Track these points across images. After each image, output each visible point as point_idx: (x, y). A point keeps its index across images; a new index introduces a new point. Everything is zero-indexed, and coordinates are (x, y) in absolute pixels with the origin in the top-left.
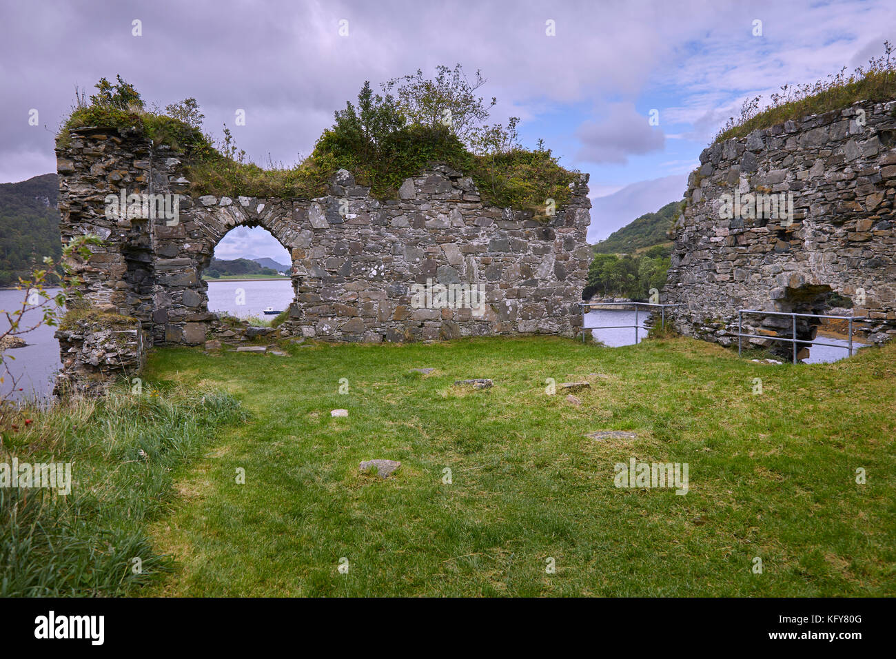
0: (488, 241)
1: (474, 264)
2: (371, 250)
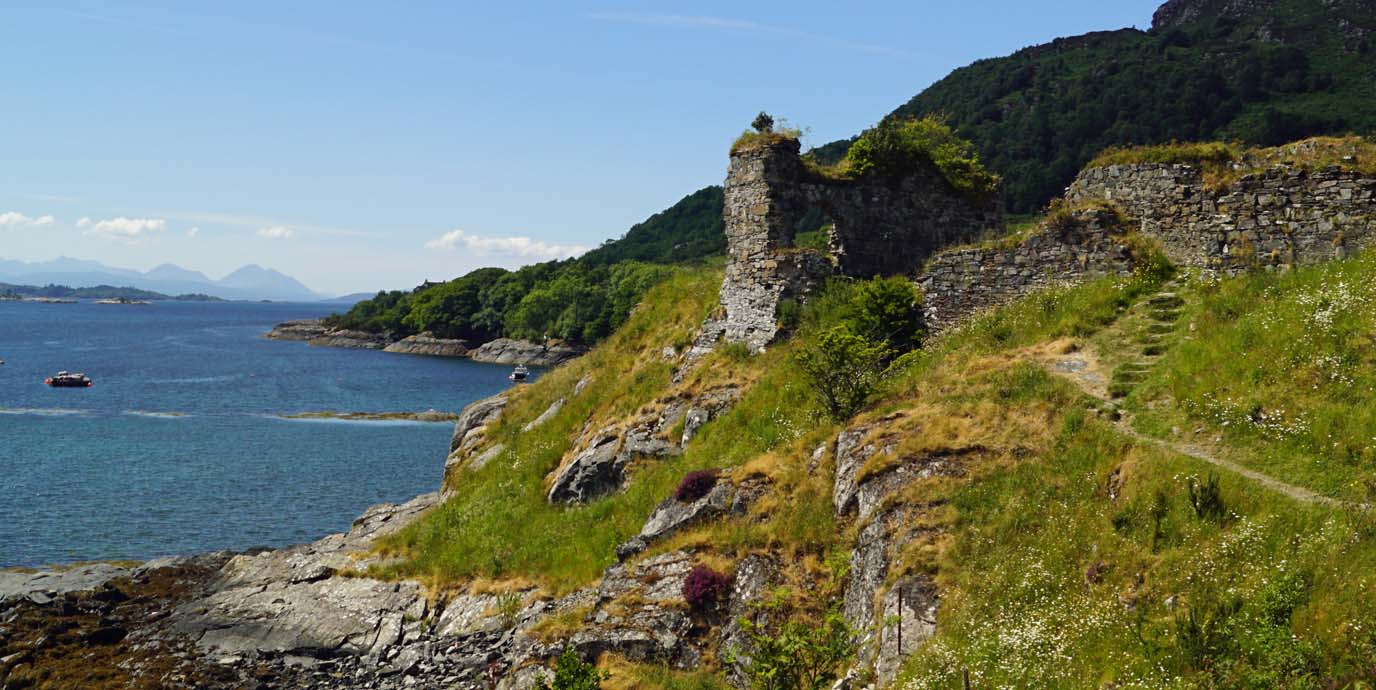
0: (948, 219)
1: (940, 234)
2: (885, 221)
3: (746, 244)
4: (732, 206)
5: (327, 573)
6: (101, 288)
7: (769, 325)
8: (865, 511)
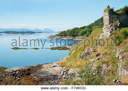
2: (126, 19)
3: (106, 23)
4: (104, 19)
5: (54, 66)
6: (28, 32)
7: (109, 34)
8: (120, 58)
